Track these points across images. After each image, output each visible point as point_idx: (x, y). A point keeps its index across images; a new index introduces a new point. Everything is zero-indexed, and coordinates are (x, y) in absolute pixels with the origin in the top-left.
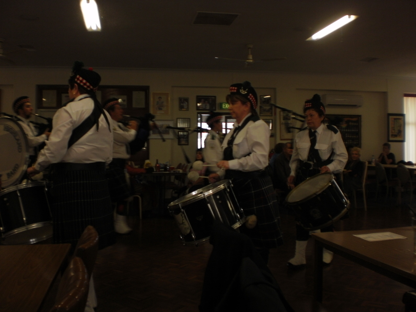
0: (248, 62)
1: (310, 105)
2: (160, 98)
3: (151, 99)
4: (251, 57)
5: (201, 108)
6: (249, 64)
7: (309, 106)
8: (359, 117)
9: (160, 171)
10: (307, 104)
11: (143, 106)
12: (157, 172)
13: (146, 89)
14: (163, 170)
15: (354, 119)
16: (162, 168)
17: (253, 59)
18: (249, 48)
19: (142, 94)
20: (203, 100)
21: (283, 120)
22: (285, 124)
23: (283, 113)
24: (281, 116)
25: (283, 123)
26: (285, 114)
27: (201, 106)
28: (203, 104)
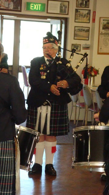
21: (103, 29)
22: (105, 34)
23: (103, 20)
24: (101, 24)
25: (102, 32)
26: (105, 22)
27: (3, 5)
28: (5, 2)
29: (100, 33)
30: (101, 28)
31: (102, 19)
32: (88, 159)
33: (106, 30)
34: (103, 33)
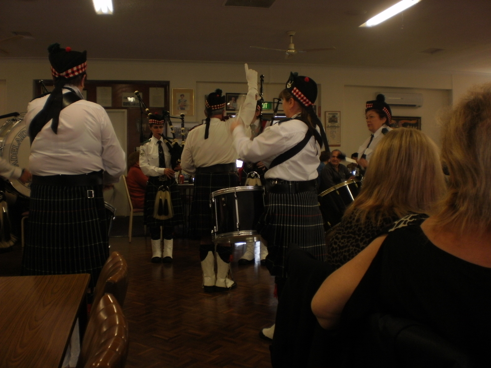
0: (289, 53)
1: (371, 105)
2: (182, 96)
3: (172, 97)
4: (292, 46)
5: (231, 108)
6: (291, 54)
7: (370, 107)
8: (418, 119)
9: (183, 183)
10: (368, 104)
11: (162, 105)
12: (180, 184)
13: (165, 85)
14: (188, 181)
15: (413, 122)
16: (186, 180)
17: (295, 49)
18: (291, 36)
19: (161, 91)
20: (233, 98)
21: (329, 122)
22: (331, 127)
23: (329, 114)
24: (326, 118)
25: (328, 126)
26: (331, 116)
27: (232, 106)
28: (234, 103)
29: (327, 126)
30: (327, 121)
31: (327, 114)
32: (238, 227)
33: (332, 123)
34: (330, 126)
